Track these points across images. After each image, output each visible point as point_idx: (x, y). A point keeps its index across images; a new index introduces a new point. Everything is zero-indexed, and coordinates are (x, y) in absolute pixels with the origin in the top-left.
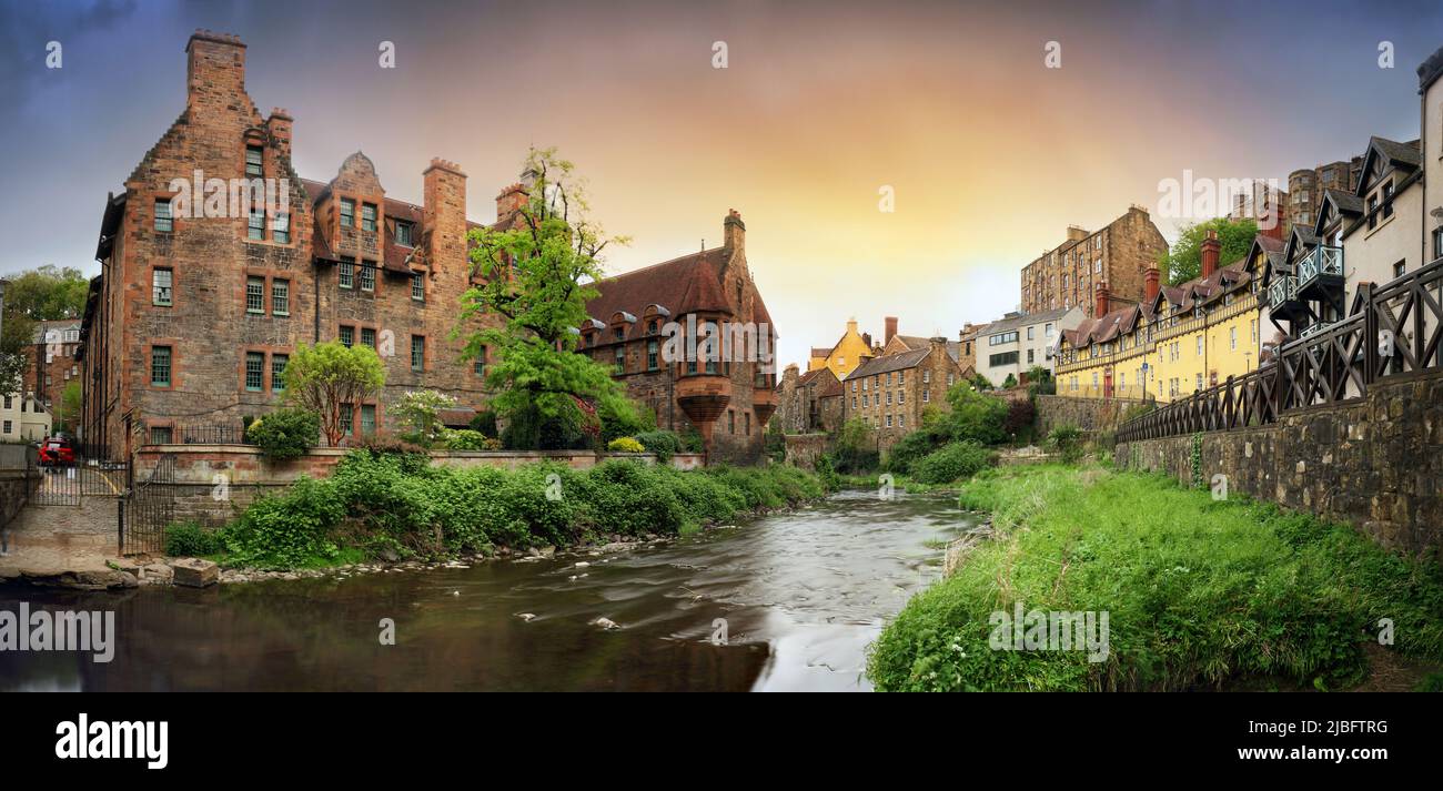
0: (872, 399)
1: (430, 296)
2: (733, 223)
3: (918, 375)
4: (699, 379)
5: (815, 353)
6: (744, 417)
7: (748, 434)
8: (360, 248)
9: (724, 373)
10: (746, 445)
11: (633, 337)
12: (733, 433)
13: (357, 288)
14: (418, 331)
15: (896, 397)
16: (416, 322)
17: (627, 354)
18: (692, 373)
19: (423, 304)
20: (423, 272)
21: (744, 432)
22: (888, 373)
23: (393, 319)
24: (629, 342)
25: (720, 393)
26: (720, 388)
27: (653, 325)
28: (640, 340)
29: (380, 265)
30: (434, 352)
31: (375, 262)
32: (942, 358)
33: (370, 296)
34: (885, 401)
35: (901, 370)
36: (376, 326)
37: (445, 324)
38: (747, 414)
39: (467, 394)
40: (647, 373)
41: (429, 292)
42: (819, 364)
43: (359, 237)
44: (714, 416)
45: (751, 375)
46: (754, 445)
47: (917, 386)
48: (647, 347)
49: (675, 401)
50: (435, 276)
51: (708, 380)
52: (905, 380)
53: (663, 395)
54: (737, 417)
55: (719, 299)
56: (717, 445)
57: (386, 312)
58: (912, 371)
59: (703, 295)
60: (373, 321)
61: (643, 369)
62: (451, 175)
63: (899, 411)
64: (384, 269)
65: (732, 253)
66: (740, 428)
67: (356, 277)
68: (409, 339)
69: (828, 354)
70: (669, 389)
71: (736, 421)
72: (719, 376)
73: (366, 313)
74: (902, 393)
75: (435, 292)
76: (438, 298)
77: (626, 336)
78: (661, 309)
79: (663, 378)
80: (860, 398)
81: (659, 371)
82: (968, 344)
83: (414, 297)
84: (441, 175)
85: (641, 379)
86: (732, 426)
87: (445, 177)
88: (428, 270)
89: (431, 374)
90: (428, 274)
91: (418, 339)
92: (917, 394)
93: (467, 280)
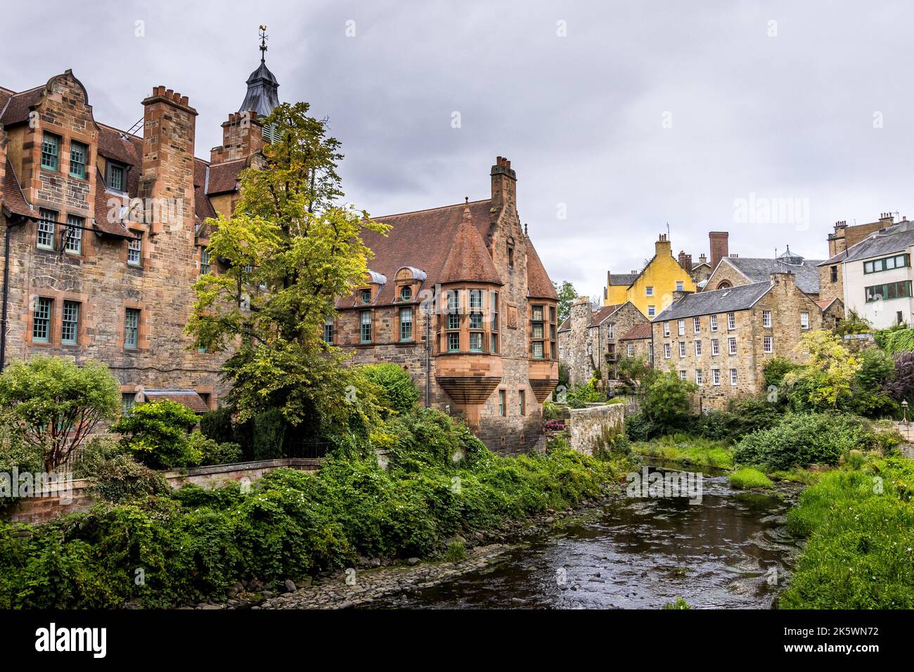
0: (690, 348)
1: (148, 261)
2: (503, 173)
3: (755, 318)
4: (461, 358)
5: (614, 280)
6: (517, 394)
7: (523, 413)
8: (65, 199)
9: (492, 351)
10: (521, 427)
11: (383, 302)
12: (504, 415)
13: (58, 250)
14: (132, 303)
15: (725, 345)
16: (132, 293)
17: (374, 320)
18: (455, 351)
19: (140, 270)
20: (142, 233)
21: (518, 412)
22: (713, 315)
23: (104, 289)
24: (378, 308)
25: (487, 374)
26: (488, 368)
27: (406, 289)
28: (392, 306)
29: (89, 223)
30: (152, 328)
31: (82, 219)
32: (790, 294)
33: (75, 260)
34: (711, 350)
35: (731, 312)
36: (83, 298)
37: (166, 294)
38: (522, 392)
39: (188, 374)
40: (398, 345)
41: (147, 256)
42: (620, 296)
43: (65, 185)
44: (481, 399)
45: (527, 346)
46: (531, 426)
47: (754, 332)
48: (399, 315)
49: (433, 379)
50: (155, 238)
51: (473, 360)
52: (737, 326)
53: (419, 371)
54: (509, 396)
55: (487, 269)
56: (485, 431)
57: (95, 280)
58: (746, 313)
59: (467, 262)
60: (79, 292)
61: (394, 339)
62: (178, 111)
63: (731, 363)
64: (95, 229)
65: (501, 209)
66: (514, 409)
67: (59, 236)
68: (121, 312)
69: (631, 281)
70: (426, 364)
71: (508, 401)
72: (486, 355)
73: (71, 281)
74: (733, 342)
75: (155, 257)
76: (158, 263)
77: (374, 301)
78: (416, 272)
79: (419, 351)
80: (675, 346)
81: (414, 344)
82: (834, 268)
83: (130, 262)
84: (166, 110)
85: (392, 350)
86: (504, 407)
87: (172, 114)
88: (147, 230)
89: (147, 354)
90: (147, 234)
91: (133, 312)
92: (754, 343)
93: (192, 242)
